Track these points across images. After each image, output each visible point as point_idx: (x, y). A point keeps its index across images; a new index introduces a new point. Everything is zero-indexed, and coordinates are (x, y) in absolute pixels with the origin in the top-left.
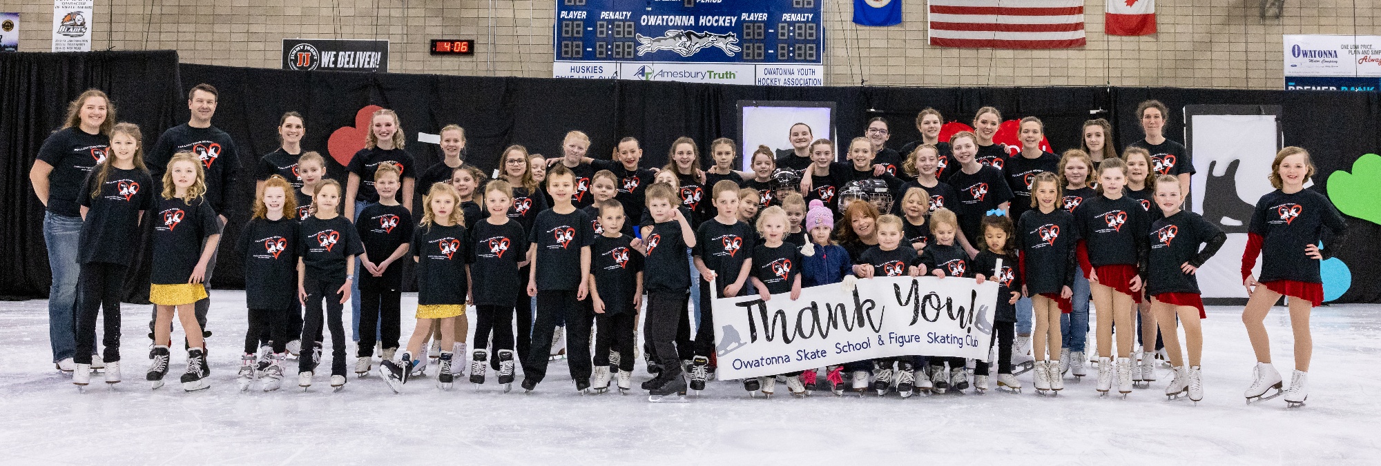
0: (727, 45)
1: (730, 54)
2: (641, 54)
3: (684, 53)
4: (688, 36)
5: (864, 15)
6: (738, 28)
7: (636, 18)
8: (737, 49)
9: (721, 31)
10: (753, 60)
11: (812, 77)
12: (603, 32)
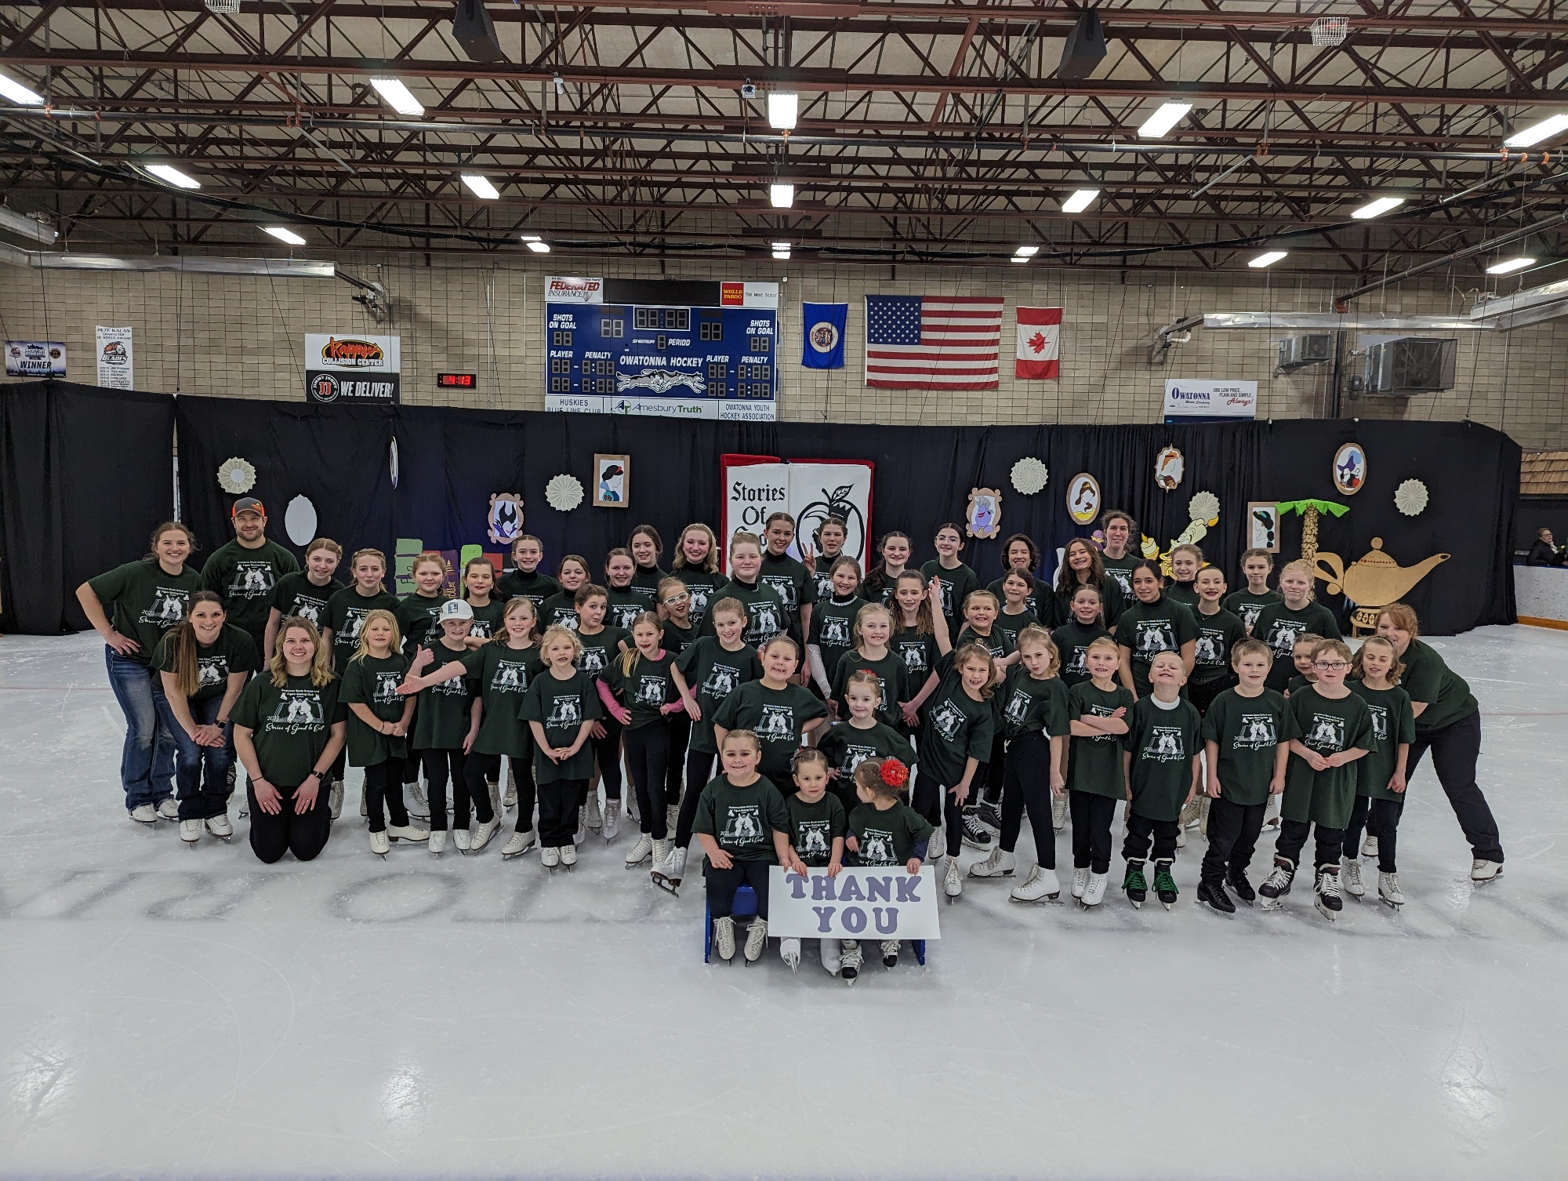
0: (695, 383)
1: (697, 391)
2: (621, 389)
3: (657, 389)
4: (661, 375)
5: (811, 359)
6: (704, 368)
7: (616, 357)
8: (703, 387)
9: (689, 371)
10: (717, 397)
11: (767, 412)
12: (587, 369)
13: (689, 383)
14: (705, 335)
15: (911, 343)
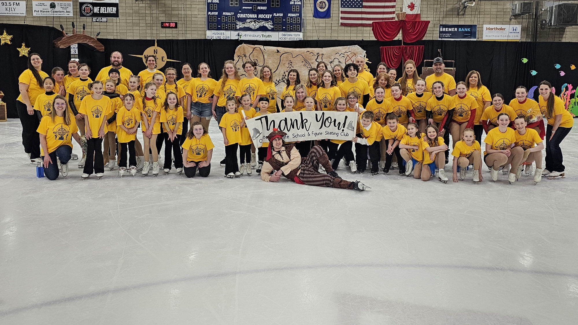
0: (269, 25)
1: (269, 28)
2: (238, 28)
3: (253, 28)
4: (255, 22)
5: (317, 14)
6: (272, 19)
7: (236, 15)
8: (272, 27)
9: (266, 20)
10: (278, 31)
11: (299, 37)
12: (224, 20)
13: (267, 25)
14: (273, 5)
15: (359, 7)
